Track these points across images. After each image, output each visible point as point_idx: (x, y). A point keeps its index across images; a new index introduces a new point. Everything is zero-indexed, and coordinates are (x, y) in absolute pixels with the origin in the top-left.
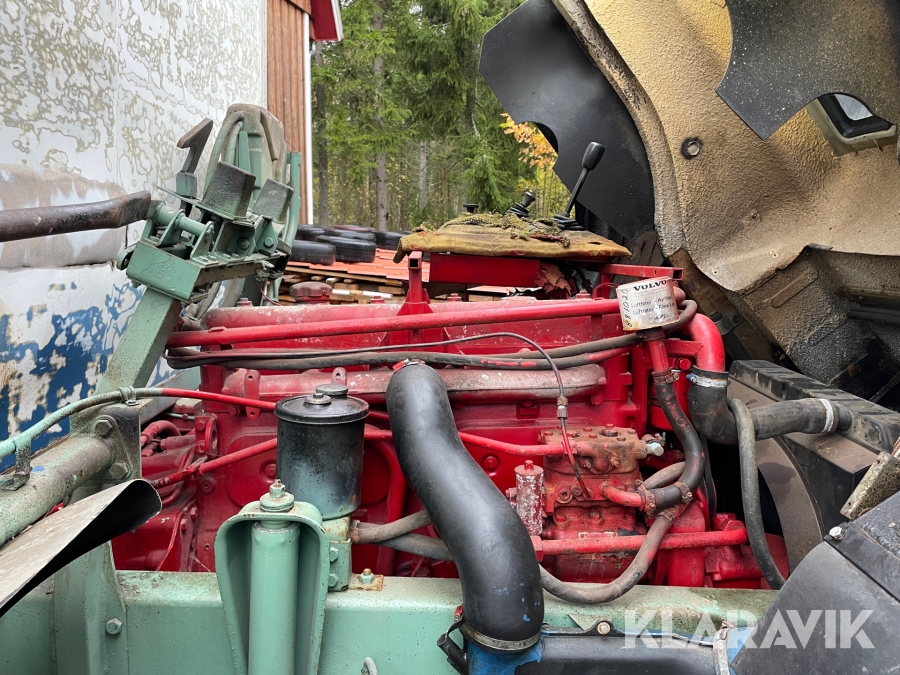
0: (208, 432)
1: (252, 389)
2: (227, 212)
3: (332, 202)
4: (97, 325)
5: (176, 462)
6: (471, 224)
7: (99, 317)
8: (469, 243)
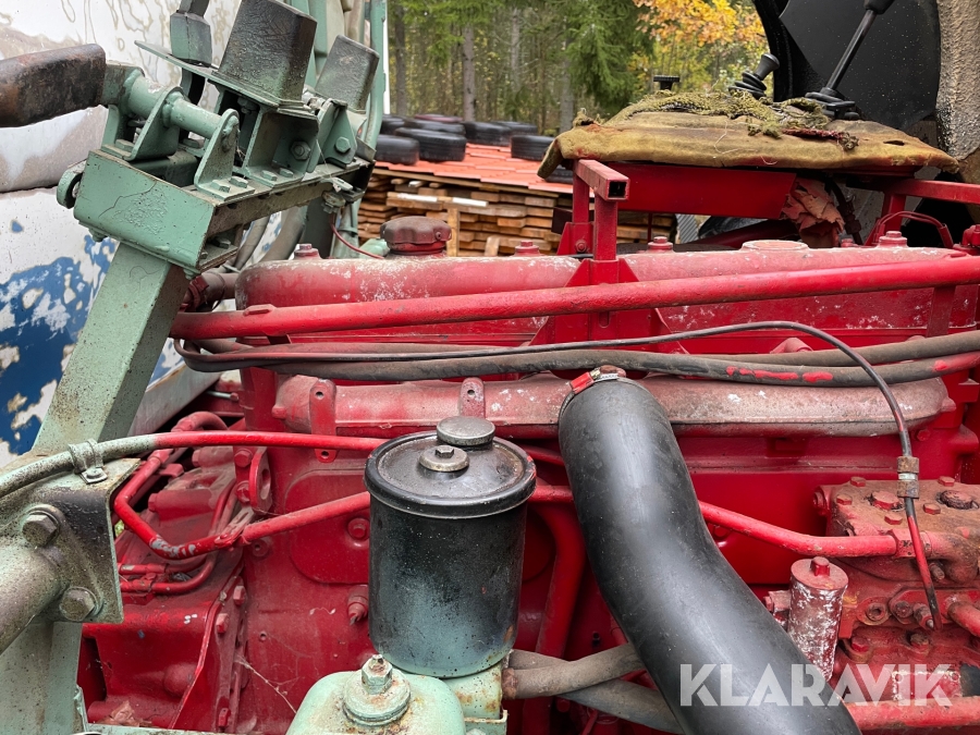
0: (255, 472)
1: (324, 413)
2: (265, 90)
3: (410, 85)
4: (73, 286)
5: (212, 501)
6: (676, 109)
7: (76, 273)
8: (678, 145)
